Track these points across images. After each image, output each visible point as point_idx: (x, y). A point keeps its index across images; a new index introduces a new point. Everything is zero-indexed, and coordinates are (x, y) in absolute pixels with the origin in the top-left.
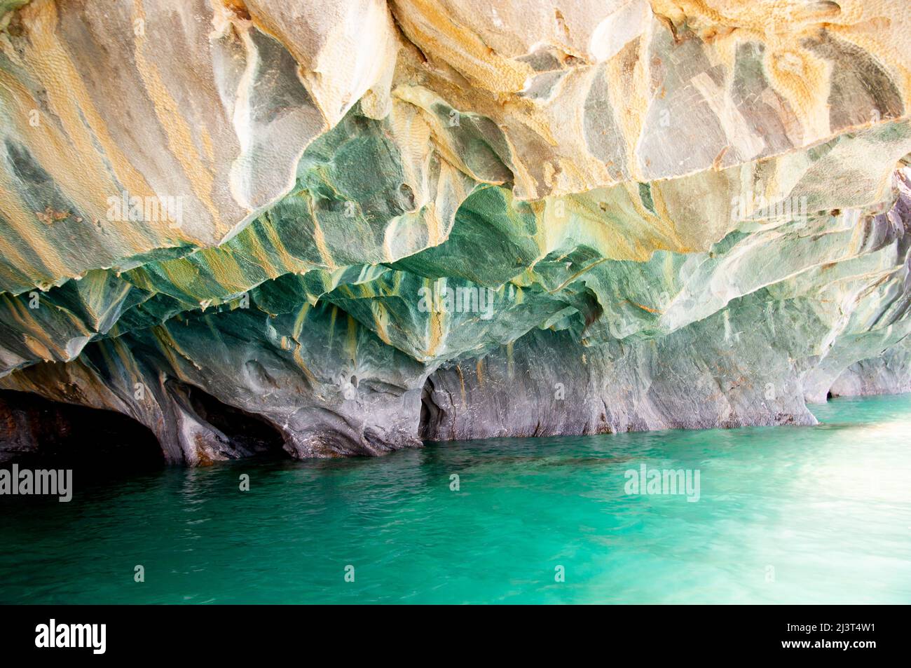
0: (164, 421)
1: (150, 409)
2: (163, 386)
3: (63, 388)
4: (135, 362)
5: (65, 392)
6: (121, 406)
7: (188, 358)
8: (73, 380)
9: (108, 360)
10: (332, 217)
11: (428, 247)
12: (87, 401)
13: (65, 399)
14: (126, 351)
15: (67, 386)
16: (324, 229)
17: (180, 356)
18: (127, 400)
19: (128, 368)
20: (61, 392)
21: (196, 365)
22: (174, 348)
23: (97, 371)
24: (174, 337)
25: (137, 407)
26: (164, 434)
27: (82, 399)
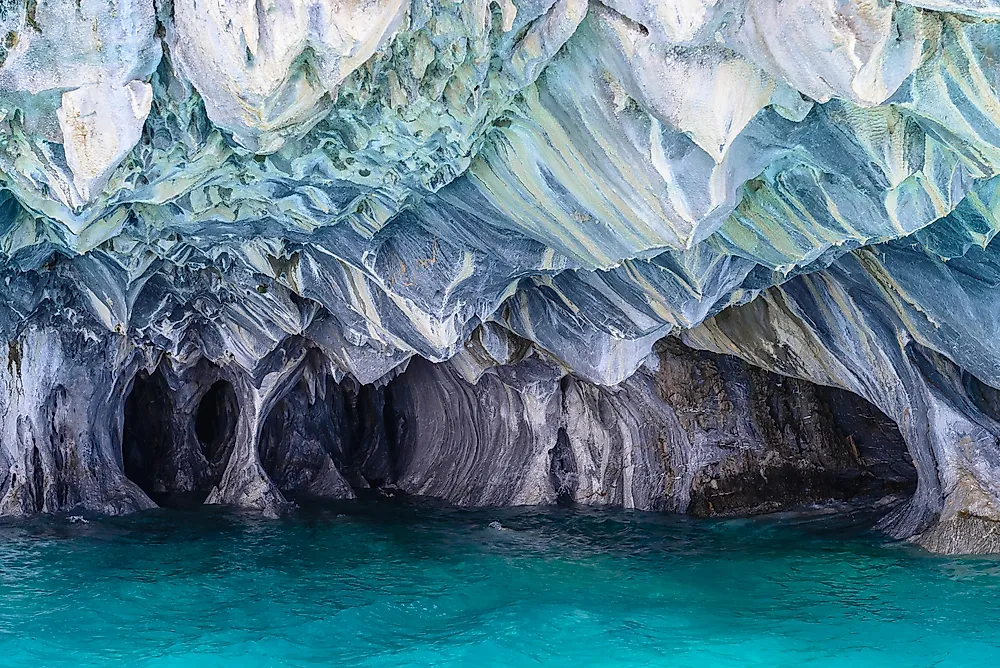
0: (910, 411)
1: (890, 389)
2: (904, 352)
3: (772, 351)
4: (858, 312)
5: (775, 357)
6: (852, 384)
7: (919, 309)
8: (783, 337)
9: (822, 308)
10: (834, 189)
11: (938, 217)
12: (806, 371)
13: (776, 368)
14: (843, 295)
15: (775, 346)
16: (834, 199)
17: (908, 305)
18: (859, 373)
19: (852, 321)
20: (769, 356)
21: (931, 321)
22: (897, 293)
23: (813, 326)
24: (892, 275)
25: (873, 385)
26: (911, 431)
27: (799, 368)
